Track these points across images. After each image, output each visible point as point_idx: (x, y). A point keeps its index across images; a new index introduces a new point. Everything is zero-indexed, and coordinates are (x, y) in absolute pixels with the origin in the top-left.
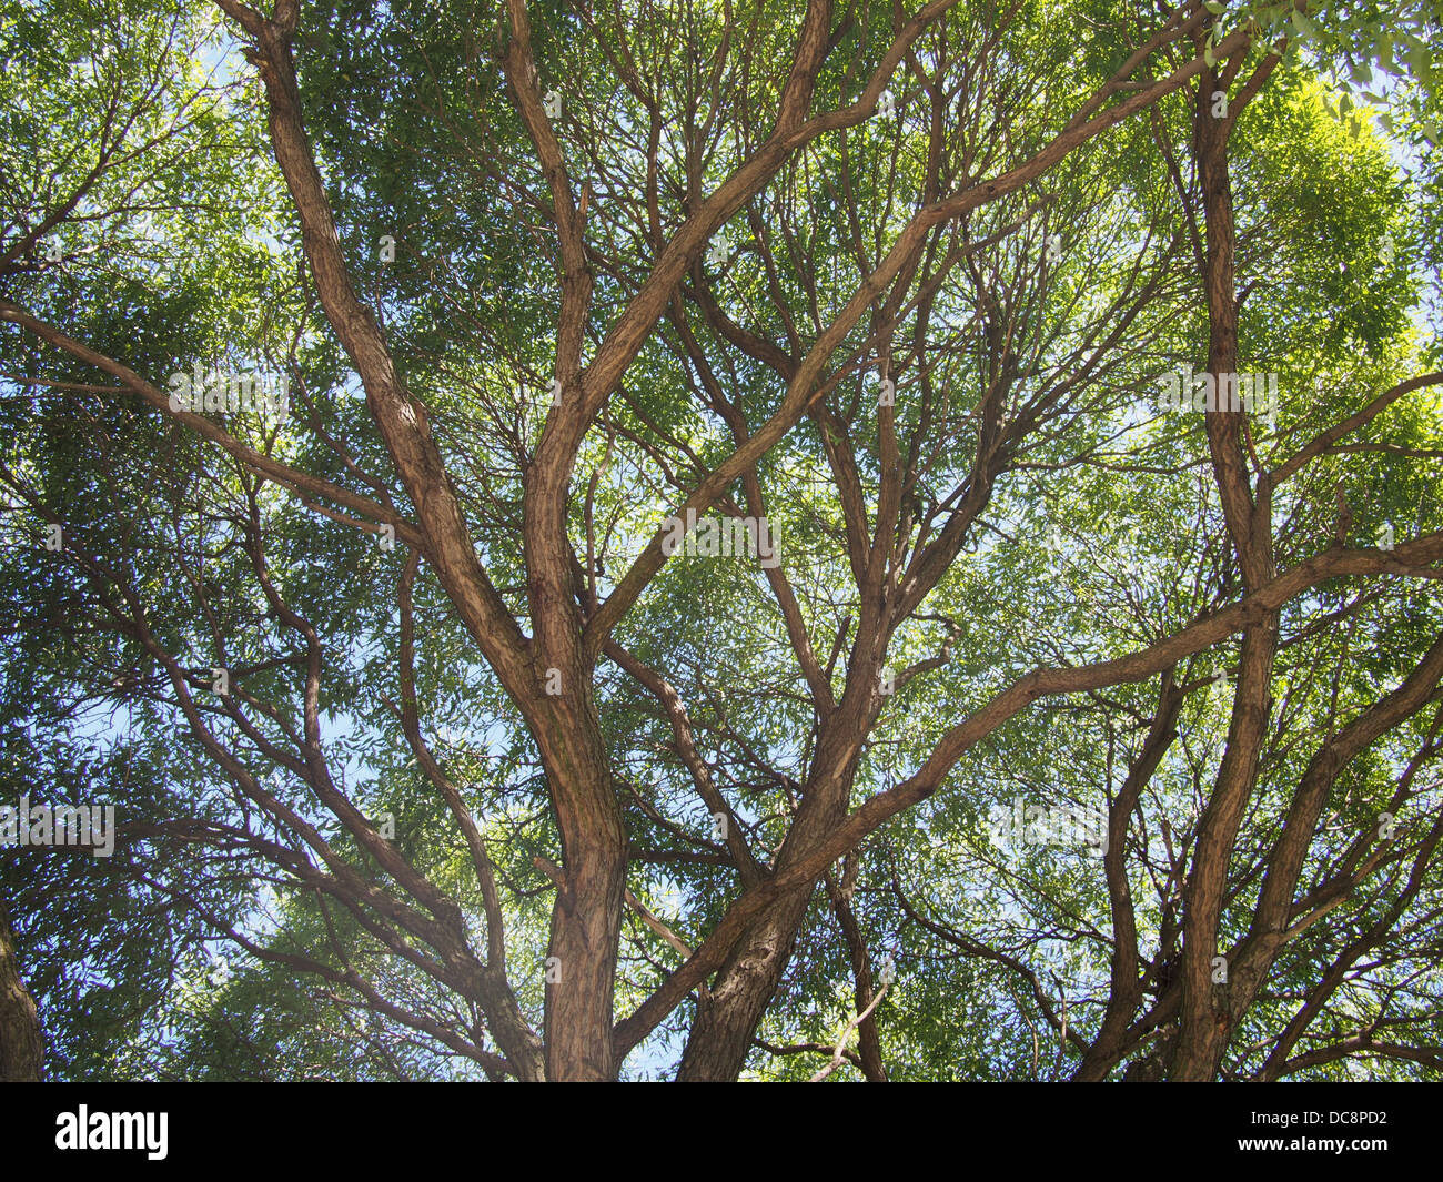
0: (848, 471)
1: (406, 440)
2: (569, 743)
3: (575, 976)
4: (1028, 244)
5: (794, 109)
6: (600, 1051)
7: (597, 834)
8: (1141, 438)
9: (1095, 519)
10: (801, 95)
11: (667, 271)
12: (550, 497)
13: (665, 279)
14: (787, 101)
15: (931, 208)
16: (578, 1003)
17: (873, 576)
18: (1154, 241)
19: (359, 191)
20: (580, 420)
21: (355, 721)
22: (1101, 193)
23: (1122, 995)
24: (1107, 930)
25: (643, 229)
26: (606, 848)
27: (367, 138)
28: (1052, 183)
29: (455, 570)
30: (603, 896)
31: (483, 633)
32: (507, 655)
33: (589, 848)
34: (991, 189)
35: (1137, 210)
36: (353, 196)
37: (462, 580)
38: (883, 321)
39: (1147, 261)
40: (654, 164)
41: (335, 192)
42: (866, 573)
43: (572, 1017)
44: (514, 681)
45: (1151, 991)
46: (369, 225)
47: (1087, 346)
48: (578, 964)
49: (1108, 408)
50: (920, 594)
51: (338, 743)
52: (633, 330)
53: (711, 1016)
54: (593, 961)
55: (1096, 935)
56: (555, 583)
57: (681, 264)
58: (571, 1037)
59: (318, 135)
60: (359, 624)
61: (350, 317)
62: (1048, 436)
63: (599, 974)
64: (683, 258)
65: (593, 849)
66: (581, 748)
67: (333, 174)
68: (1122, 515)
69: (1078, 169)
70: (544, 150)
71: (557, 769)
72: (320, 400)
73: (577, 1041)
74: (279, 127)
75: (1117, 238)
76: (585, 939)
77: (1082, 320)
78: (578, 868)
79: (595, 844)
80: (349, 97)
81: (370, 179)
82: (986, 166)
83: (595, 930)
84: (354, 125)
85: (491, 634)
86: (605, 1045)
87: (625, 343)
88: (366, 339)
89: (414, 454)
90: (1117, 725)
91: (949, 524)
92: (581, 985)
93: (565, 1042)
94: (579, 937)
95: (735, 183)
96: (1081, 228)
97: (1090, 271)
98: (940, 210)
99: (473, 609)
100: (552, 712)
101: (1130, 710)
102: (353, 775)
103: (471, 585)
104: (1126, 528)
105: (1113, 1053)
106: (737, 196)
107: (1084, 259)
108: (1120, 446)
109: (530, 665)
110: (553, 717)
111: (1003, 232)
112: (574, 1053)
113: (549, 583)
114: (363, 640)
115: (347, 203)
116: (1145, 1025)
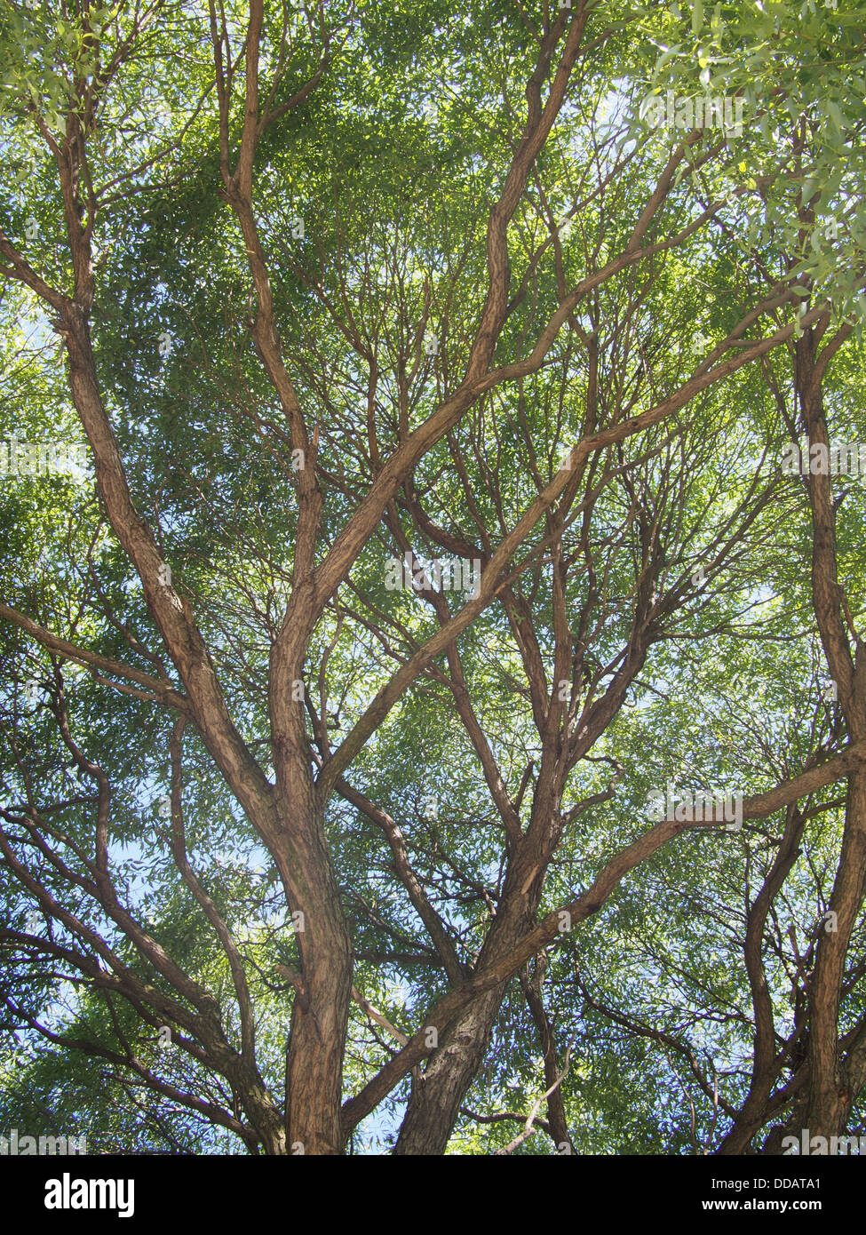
0: (530, 644)
1: (175, 626)
2: (305, 870)
3: (311, 1063)
4: (669, 463)
5: (481, 362)
6: (331, 1126)
7: (328, 945)
8: (762, 613)
9: (730, 678)
10: (486, 351)
11: (382, 490)
12: (289, 670)
13: (380, 496)
14: (474, 356)
15: (588, 438)
16: (313, 1086)
17: (551, 728)
18: (769, 457)
19: (145, 429)
20: (314, 608)
21: (142, 848)
22: (726, 420)
23: (764, 1067)
24: (750, 1013)
25: (365, 456)
26: (335, 956)
27: (149, 388)
28: (688, 413)
29: (214, 730)
30: (332, 996)
31: (236, 780)
32: (255, 798)
33: (322, 957)
34: (635, 424)
35: (756, 433)
36: (139, 432)
37: (219, 738)
38: (555, 524)
39: (764, 473)
40: (373, 404)
41: (124, 429)
42: (546, 724)
43: (307, 1099)
44: (260, 819)
45: (787, 1065)
46: (151, 454)
47: (719, 540)
48: (312, 1053)
49: (738, 589)
50: (590, 741)
51: (125, 865)
52: (355, 536)
53: (423, 1093)
54: (325, 1051)
55: (741, 1016)
56: (294, 739)
57: (392, 485)
58: (307, 1115)
59: (110, 385)
60: (146, 771)
61: (132, 528)
62: (691, 612)
63: (330, 1062)
64: (394, 480)
65: (324, 957)
66: (315, 874)
67: (122, 415)
68: (753, 674)
69: (707, 403)
70: (284, 397)
71: (295, 891)
72: (114, 591)
73: (312, 1118)
74: (77, 381)
75: (740, 455)
76: (319, 1032)
77: (715, 520)
78: (313, 973)
79: (326, 952)
80: (135, 356)
81: (152, 420)
82: (634, 400)
83: (326, 1023)
84: (139, 378)
85: (242, 781)
86: (335, 1121)
87: (349, 546)
88: (143, 545)
89: (182, 637)
90: (753, 843)
91: (612, 683)
92: (315, 1072)
93: (302, 1121)
94: (314, 1031)
95: (434, 422)
96: (711, 448)
97: (720, 481)
98: (595, 440)
99: (228, 761)
100: (290, 842)
101: (764, 832)
102: (136, 893)
103: (226, 741)
104: (756, 685)
105: (757, 1120)
106: (436, 431)
107: (715, 472)
108: (747, 619)
109: (273, 807)
110: (292, 849)
111: (649, 455)
112: (309, 1129)
113: (289, 739)
114: (149, 782)
115: (134, 438)
116: (782, 1097)
